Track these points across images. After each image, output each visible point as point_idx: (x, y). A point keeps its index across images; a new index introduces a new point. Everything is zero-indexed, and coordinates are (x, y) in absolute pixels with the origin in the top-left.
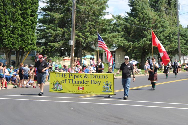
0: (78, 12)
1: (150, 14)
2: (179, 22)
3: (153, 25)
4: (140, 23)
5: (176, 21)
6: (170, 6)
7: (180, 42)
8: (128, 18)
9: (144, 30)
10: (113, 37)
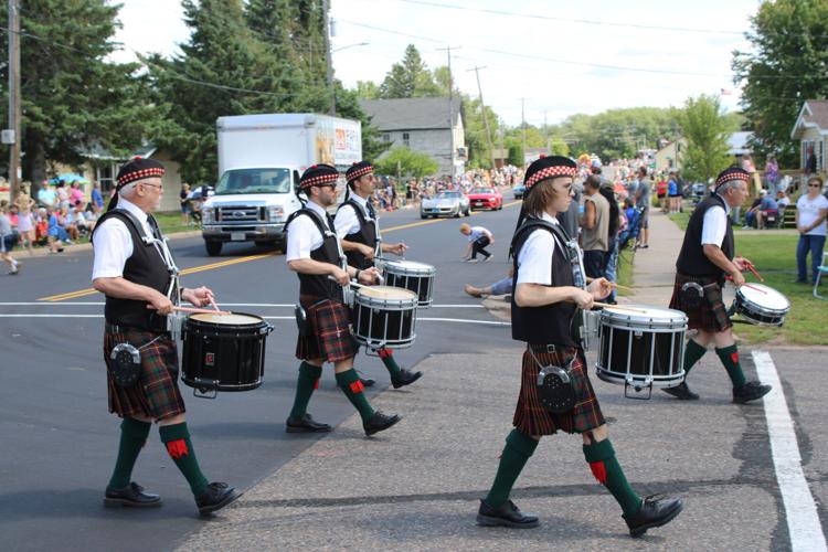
0: (28, 43)
1: (248, 47)
2: (333, 71)
3: (259, 81)
4: (221, 74)
5: (323, 69)
6: (306, 27)
8: (182, 60)
9: (233, 94)
10: (140, 116)
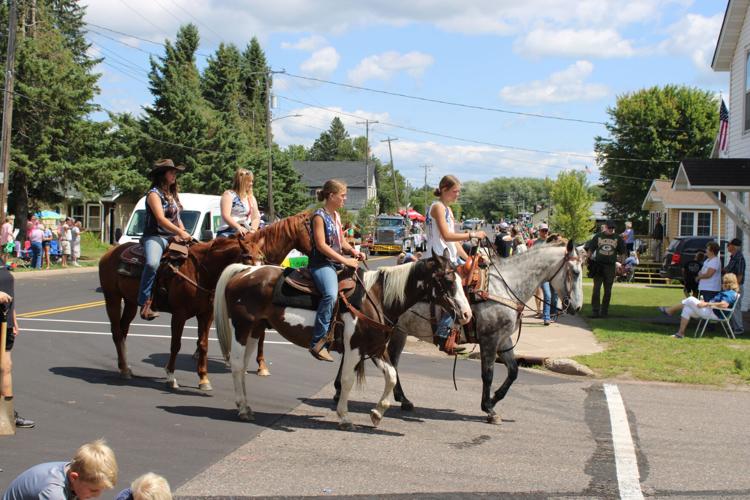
1: (203, 113)
2: (272, 136)
3: (210, 141)
4: (178, 134)
5: (264, 135)
6: (250, 99)
7: (272, 184)
8: (148, 121)
9: (189, 152)
10: (109, 166)
